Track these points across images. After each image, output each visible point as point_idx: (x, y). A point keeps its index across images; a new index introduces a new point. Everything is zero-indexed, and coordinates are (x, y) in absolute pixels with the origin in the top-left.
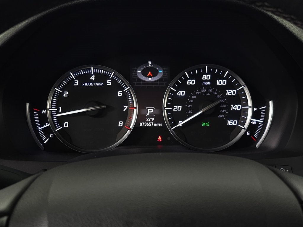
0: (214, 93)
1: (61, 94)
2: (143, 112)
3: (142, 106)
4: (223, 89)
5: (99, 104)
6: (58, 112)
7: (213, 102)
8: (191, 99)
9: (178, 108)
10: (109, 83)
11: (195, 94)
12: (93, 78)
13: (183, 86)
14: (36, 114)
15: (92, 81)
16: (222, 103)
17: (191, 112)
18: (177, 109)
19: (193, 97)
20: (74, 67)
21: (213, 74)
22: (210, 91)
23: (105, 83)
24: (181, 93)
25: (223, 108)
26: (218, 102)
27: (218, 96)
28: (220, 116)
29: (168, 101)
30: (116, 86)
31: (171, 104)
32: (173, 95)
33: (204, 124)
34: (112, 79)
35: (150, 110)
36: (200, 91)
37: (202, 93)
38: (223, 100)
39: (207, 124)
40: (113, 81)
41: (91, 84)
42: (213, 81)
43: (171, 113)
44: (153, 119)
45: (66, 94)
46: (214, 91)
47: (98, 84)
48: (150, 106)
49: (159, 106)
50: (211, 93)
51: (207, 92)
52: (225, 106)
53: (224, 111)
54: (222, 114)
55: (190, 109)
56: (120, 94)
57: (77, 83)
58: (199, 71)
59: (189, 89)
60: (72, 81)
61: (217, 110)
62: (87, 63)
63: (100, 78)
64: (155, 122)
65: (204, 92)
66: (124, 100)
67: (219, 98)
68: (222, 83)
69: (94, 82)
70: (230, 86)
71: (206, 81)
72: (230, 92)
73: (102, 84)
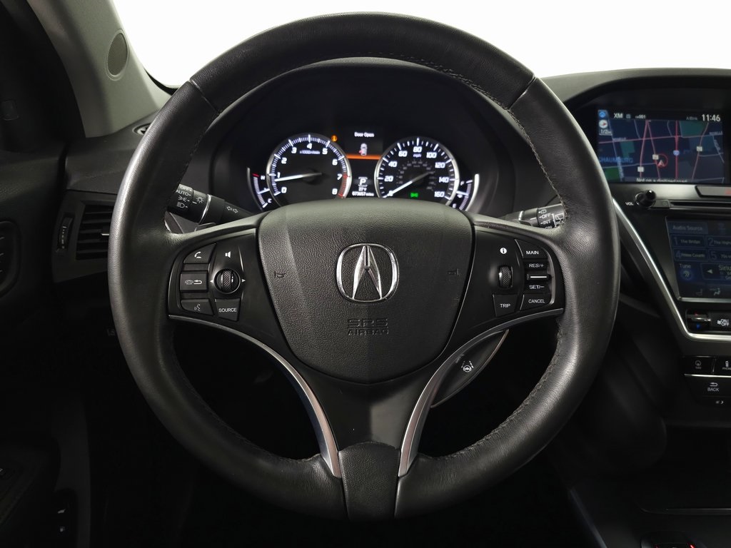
0: (425, 165)
1: (280, 161)
2: (356, 181)
3: (355, 177)
4: (433, 161)
5: (315, 171)
6: (276, 177)
7: (422, 173)
8: (402, 170)
9: (389, 179)
10: (325, 151)
11: (406, 166)
12: (310, 146)
13: (395, 157)
14: (256, 179)
15: (308, 149)
16: (430, 175)
17: (401, 182)
19: (405, 168)
20: (293, 135)
21: (424, 146)
22: (420, 163)
23: (321, 151)
24: (393, 164)
25: (432, 180)
26: (427, 174)
27: (428, 169)
28: (429, 188)
29: (381, 171)
30: (332, 155)
31: (383, 174)
32: (386, 166)
33: (413, 195)
34: (328, 148)
35: (363, 180)
36: (411, 162)
37: (413, 165)
38: (432, 173)
39: (416, 195)
40: (329, 150)
41: (308, 152)
42: (424, 153)
43: (382, 183)
44: (365, 189)
45: (284, 161)
46: (424, 163)
47: (314, 152)
48: (363, 175)
49: (371, 177)
50: (421, 165)
51: (417, 164)
52: (433, 178)
53: (432, 183)
54: (431, 185)
55: (400, 180)
56: (335, 162)
58: (411, 143)
59: (400, 160)
60: (290, 148)
61: (426, 181)
62: (303, 132)
63: (317, 146)
64: (367, 191)
65: (414, 164)
66: (339, 168)
67: (429, 171)
68: (432, 156)
69: (311, 150)
70: (440, 159)
71: (417, 153)
72: (439, 165)
73: (318, 153)
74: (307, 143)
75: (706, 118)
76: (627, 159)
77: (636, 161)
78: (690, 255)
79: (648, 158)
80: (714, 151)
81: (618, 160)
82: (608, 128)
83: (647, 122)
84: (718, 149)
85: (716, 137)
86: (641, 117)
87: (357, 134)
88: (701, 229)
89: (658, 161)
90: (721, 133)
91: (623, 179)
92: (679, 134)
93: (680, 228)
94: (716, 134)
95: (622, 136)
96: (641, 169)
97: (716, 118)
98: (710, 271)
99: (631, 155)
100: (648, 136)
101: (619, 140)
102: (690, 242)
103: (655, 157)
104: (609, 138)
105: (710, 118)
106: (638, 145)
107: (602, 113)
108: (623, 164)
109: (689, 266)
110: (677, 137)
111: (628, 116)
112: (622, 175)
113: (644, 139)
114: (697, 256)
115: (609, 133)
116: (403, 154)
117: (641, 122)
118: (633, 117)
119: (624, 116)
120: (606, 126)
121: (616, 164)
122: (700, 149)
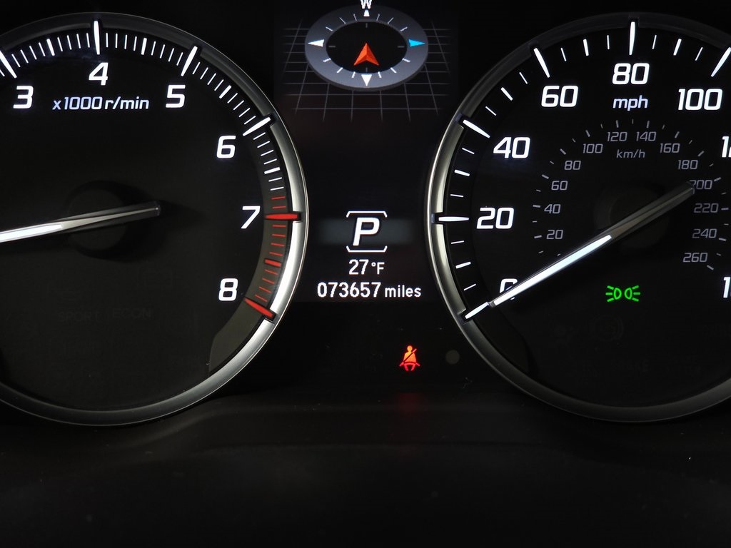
0: (665, 148)
2: (332, 231)
5: (128, 197)
7: (660, 191)
8: (559, 174)
9: (497, 217)
10: (176, 96)
11: (575, 153)
12: (100, 74)
13: (523, 115)
15: (95, 88)
16: (702, 196)
17: (556, 234)
18: (493, 222)
19: (570, 165)
22: (647, 136)
23: (159, 99)
24: (510, 148)
25: (706, 221)
26: (683, 196)
27: (686, 164)
28: (692, 257)
29: (453, 183)
30: (209, 114)
33: (614, 294)
34: (188, 79)
35: (366, 225)
36: (599, 137)
37: (612, 149)
38: (706, 184)
39: (631, 294)
40: (194, 86)
41: (93, 104)
44: (379, 266)
46: (665, 137)
47: (126, 104)
48: (368, 204)
50: (651, 148)
51: (631, 144)
52: (712, 208)
53: (708, 233)
54: (701, 245)
55: (553, 221)
56: (225, 148)
57: (27, 97)
58: (596, 45)
59: (549, 128)
60: (6, 88)
64: (388, 280)
67: (690, 174)
68: (704, 103)
69: (107, 92)
71: (630, 91)
73: (141, 104)
116: (556, 97)
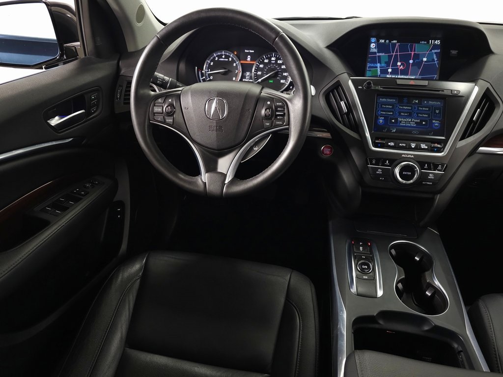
0: (277, 67)
1: (210, 64)
2: (245, 74)
3: (244, 71)
4: (280, 65)
5: (225, 69)
6: (208, 72)
7: (274, 70)
8: (266, 69)
9: (259, 73)
10: (230, 59)
11: (267, 67)
12: (223, 57)
13: (263, 63)
14: (200, 72)
15: (223, 58)
16: (279, 72)
17: (265, 75)
20: (215, 51)
21: (276, 57)
22: (275, 65)
23: (229, 59)
24: (261, 66)
25: (280, 74)
26: (277, 71)
27: (278, 68)
28: (278, 78)
29: (255, 69)
30: (233, 61)
31: (256, 71)
32: (258, 67)
33: (270, 81)
34: (232, 57)
35: (247, 74)
36: (270, 65)
38: (280, 70)
39: (272, 81)
40: (232, 59)
41: (223, 60)
42: (276, 61)
43: (256, 75)
44: (249, 78)
45: (212, 64)
47: (225, 60)
48: (247, 71)
49: (251, 72)
50: (275, 67)
54: (279, 77)
55: (264, 73)
56: (235, 65)
57: (217, 59)
58: (270, 56)
59: (265, 64)
60: (215, 58)
61: (276, 75)
62: (221, 49)
63: (227, 57)
65: (272, 66)
66: (236, 67)
68: (280, 62)
70: (284, 63)
71: (273, 61)
72: (283, 67)
73: (227, 60)
74: (222, 55)
75: (432, 42)
76: (383, 65)
77: (388, 66)
78: (385, 113)
79: (395, 64)
80: (433, 60)
81: (378, 65)
82: (375, 48)
83: (397, 44)
84: (436, 59)
85: (435, 53)
86: (395, 41)
87: (246, 51)
88: (394, 100)
89: (400, 66)
90: (439, 51)
91: (380, 75)
92: (415, 51)
93: (384, 100)
94: (436, 51)
95: (382, 52)
96: (390, 70)
97: (438, 42)
98: (393, 121)
99: (386, 63)
100: (397, 52)
101: (380, 54)
102: (387, 106)
103: (399, 64)
104: (375, 53)
105: (434, 42)
106: (390, 57)
107: (373, 40)
108: (380, 67)
109: (383, 118)
110: (413, 53)
111: (387, 41)
112: (379, 73)
113: (394, 54)
114: (388, 113)
115: (376, 50)
116: (266, 61)
117: (394, 45)
118: (390, 42)
119: (385, 41)
120: (374, 47)
121: (377, 67)
122: (425, 59)
